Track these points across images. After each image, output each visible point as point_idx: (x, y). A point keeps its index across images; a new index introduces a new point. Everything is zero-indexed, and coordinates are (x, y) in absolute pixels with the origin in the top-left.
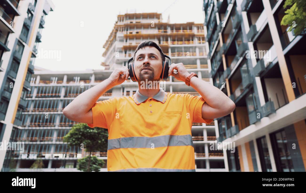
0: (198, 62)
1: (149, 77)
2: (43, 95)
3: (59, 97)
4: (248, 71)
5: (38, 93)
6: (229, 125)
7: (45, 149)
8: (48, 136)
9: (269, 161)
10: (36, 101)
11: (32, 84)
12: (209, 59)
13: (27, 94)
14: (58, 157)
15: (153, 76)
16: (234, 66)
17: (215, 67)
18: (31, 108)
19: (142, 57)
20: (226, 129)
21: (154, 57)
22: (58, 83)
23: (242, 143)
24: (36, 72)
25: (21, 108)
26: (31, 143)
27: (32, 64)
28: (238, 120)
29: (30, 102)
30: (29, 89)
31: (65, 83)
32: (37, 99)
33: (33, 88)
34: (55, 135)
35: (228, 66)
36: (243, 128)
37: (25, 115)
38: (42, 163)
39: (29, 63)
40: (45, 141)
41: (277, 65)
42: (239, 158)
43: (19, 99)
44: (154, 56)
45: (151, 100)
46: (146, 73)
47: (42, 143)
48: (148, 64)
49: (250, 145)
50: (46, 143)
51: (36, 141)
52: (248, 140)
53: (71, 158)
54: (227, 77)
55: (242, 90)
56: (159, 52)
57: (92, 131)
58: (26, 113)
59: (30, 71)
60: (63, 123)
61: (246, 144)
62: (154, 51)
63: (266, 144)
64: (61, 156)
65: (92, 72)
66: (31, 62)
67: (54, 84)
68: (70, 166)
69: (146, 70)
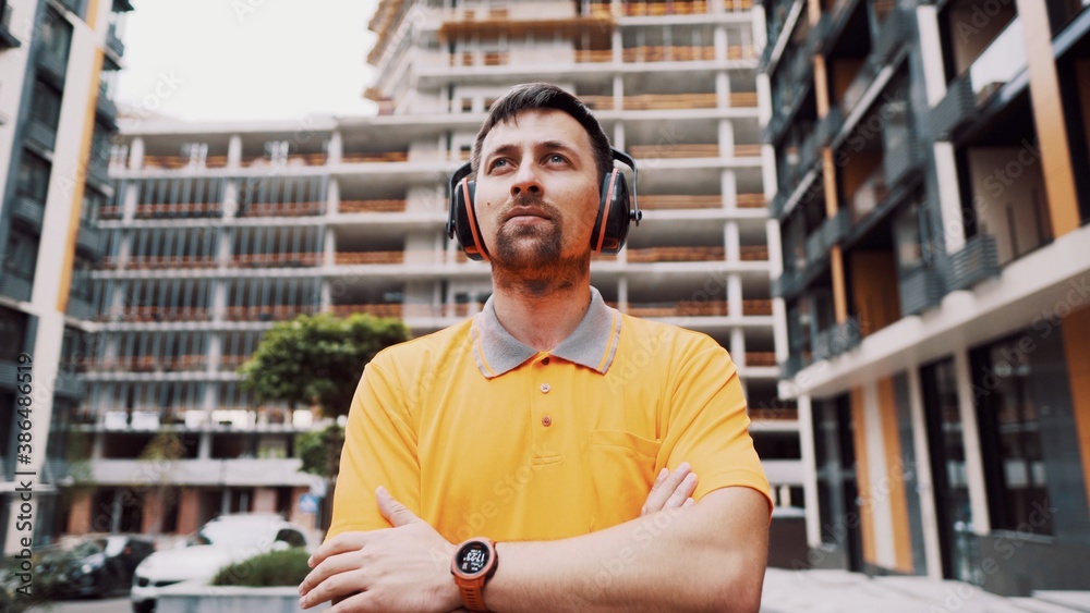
0: (723, 84)
1: (537, 250)
2: (160, 208)
3: (218, 215)
4: (908, 119)
5: (141, 201)
6: (825, 318)
7: (184, 397)
8: (189, 351)
9: (958, 437)
10: (138, 231)
11: (116, 170)
12: (763, 72)
13: (103, 204)
14: (228, 423)
15: (558, 246)
16: (859, 99)
17: (783, 104)
18: (123, 254)
19: (508, 157)
20: (814, 328)
21: (560, 158)
22: (210, 164)
23: (869, 381)
24: (125, 126)
25: (84, 256)
26: (133, 377)
27: (109, 95)
28: (861, 300)
29: (116, 237)
30: (108, 190)
31: (234, 167)
32: (140, 224)
33: (123, 185)
34: (214, 350)
35: (834, 100)
36: (873, 329)
37: (104, 282)
38: (177, 444)
39: (95, 92)
40: (180, 370)
41: (1024, 97)
42: (855, 425)
43: (75, 225)
44: (560, 152)
45: (546, 361)
46: (526, 231)
47: (173, 376)
48: (535, 190)
49: (894, 385)
50: (186, 376)
51: (150, 369)
52: (888, 371)
53: (275, 428)
54: (828, 144)
55: (880, 191)
56: (585, 135)
57: (335, 347)
58: (106, 274)
59: (104, 123)
60: (238, 310)
61: (881, 385)
62: (559, 128)
63: (952, 382)
64: (241, 420)
65: (330, 125)
66: (103, 88)
67: (196, 168)
68: (273, 452)
69: (528, 219)
